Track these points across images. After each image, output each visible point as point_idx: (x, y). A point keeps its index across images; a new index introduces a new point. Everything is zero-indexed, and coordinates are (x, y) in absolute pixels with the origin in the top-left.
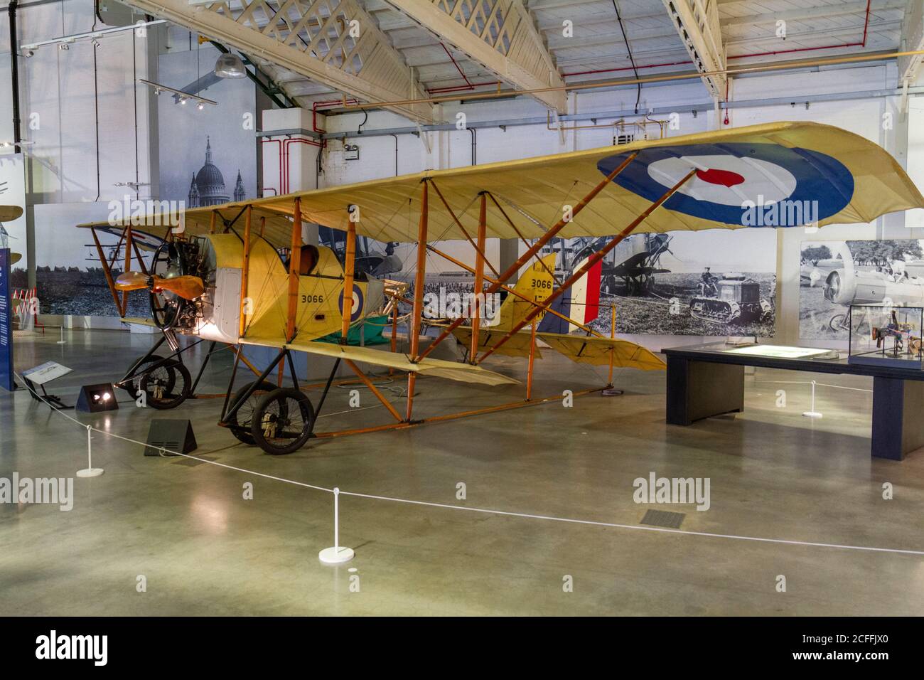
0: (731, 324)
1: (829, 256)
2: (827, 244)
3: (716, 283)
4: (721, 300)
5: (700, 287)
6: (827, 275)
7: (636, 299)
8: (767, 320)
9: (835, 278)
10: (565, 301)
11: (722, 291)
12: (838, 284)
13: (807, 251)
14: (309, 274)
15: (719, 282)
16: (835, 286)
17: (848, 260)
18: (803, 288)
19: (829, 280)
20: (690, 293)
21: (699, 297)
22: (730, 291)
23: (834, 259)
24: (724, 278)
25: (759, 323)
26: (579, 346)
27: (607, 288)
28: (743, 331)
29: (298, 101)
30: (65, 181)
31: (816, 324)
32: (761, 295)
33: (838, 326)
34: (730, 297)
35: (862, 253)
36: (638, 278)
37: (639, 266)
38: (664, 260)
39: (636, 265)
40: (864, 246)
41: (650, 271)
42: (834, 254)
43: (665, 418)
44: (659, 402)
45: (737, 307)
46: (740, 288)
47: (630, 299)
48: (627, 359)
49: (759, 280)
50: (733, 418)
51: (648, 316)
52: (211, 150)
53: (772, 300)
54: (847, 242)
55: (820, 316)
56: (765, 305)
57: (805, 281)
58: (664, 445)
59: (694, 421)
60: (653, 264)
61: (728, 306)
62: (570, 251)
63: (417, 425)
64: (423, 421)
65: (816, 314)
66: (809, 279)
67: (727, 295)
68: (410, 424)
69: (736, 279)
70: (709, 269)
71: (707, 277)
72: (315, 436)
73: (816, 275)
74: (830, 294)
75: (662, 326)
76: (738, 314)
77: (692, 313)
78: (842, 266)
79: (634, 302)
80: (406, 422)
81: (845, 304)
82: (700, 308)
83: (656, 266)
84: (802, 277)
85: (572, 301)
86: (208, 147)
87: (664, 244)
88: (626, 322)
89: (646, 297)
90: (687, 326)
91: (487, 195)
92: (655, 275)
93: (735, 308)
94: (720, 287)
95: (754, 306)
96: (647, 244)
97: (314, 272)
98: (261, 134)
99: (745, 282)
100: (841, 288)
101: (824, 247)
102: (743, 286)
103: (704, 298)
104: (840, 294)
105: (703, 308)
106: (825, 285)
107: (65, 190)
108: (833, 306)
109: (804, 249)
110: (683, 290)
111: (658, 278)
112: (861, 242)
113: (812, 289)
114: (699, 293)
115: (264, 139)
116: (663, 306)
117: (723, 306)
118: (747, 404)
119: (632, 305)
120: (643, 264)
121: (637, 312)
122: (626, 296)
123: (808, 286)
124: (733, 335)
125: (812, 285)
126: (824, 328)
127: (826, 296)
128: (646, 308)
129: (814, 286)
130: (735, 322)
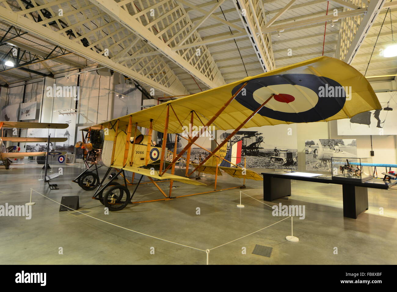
0: (284, 165)
1: (314, 144)
2: (313, 140)
3: (278, 152)
4: (280, 158)
5: (273, 153)
6: (314, 150)
7: (253, 157)
8: (295, 164)
9: (316, 151)
10: (229, 156)
11: (281, 155)
12: (318, 153)
13: (307, 142)
14: (139, 144)
15: (280, 152)
16: (317, 154)
17: (320, 146)
18: (306, 154)
19: (314, 152)
20: (270, 155)
21: (273, 157)
22: (283, 155)
23: (316, 145)
24: (281, 151)
25: (293, 165)
26: (234, 171)
27: (244, 153)
28: (288, 168)
29: (154, 97)
30: (88, 120)
31: (311, 166)
32: (293, 156)
33: (318, 166)
34: (283, 156)
35: (325, 143)
36: (254, 150)
37: (254, 146)
38: (262, 145)
39: (253, 146)
40: (325, 141)
41: (258, 148)
42: (316, 143)
43: (263, 198)
44: (260, 191)
45: (286, 160)
46: (286, 154)
47: (251, 157)
48: (250, 176)
49: (292, 151)
50: (287, 199)
51: (257, 162)
52: (128, 111)
53: (297, 158)
54: (320, 140)
55: (312, 163)
56: (294, 160)
57: (307, 152)
58: (263, 210)
59: (273, 200)
60: (258, 146)
61: (282, 159)
62: (233, 141)
63: (173, 199)
64: (175, 198)
65: (311, 162)
66: (308, 151)
67: (282, 156)
68: (170, 199)
69: (285, 151)
70: (276, 148)
71: (275, 150)
72: (131, 203)
73: (310, 150)
74: (315, 156)
75: (262, 166)
76: (286, 162)
77: (271, 162)
78: (319, 147)
79: (253, 158)
80: (169, 198)
81: (320, 159)
82: (274, 160)
83: (259, 147)
84: (306, 151)
85: (232, 156)
86: (127, 110)
87: (262, 140)
88: (250, 164)
89: (256, 156)
90: (270, 166)
91: (193, 112)
92: (259, 149)
93: (285, 160)
94: (280, 153)
95: (291, 160)
96: (256, 140)
97: (141, 143)
98: (143, 106)
99: (288, 152)
100: (319, 154)
101: (312, 141)
102: (287, 153)
103: (275, 157)
104: (318, 156)
105: (275, 160)
106: (314, 153)
107: (88, 123)
108: (316, 160)
109: (306, 142)
110: (268, 154)
111: (260, 150)
112: (324, 140)
113: (309, 154)
114: (273, 155)
115: (143, 108)
116: (262, 159)
117: (281, 159)
118: (292, 193)
119: (252, 159)
120: (255, 146)
121: (254, 161)
122: (250, 156)
123: (308, 153)
124: (285, 169)
125: (309, 153)
126: (314, 167)
127: (314, 157)
128: (257, 160)
129: (310, 154)
130: (285, 165)
